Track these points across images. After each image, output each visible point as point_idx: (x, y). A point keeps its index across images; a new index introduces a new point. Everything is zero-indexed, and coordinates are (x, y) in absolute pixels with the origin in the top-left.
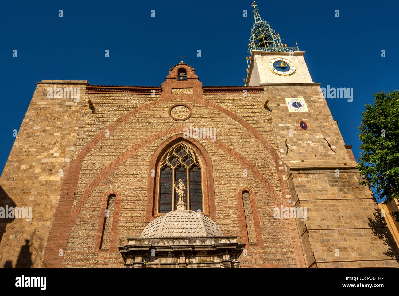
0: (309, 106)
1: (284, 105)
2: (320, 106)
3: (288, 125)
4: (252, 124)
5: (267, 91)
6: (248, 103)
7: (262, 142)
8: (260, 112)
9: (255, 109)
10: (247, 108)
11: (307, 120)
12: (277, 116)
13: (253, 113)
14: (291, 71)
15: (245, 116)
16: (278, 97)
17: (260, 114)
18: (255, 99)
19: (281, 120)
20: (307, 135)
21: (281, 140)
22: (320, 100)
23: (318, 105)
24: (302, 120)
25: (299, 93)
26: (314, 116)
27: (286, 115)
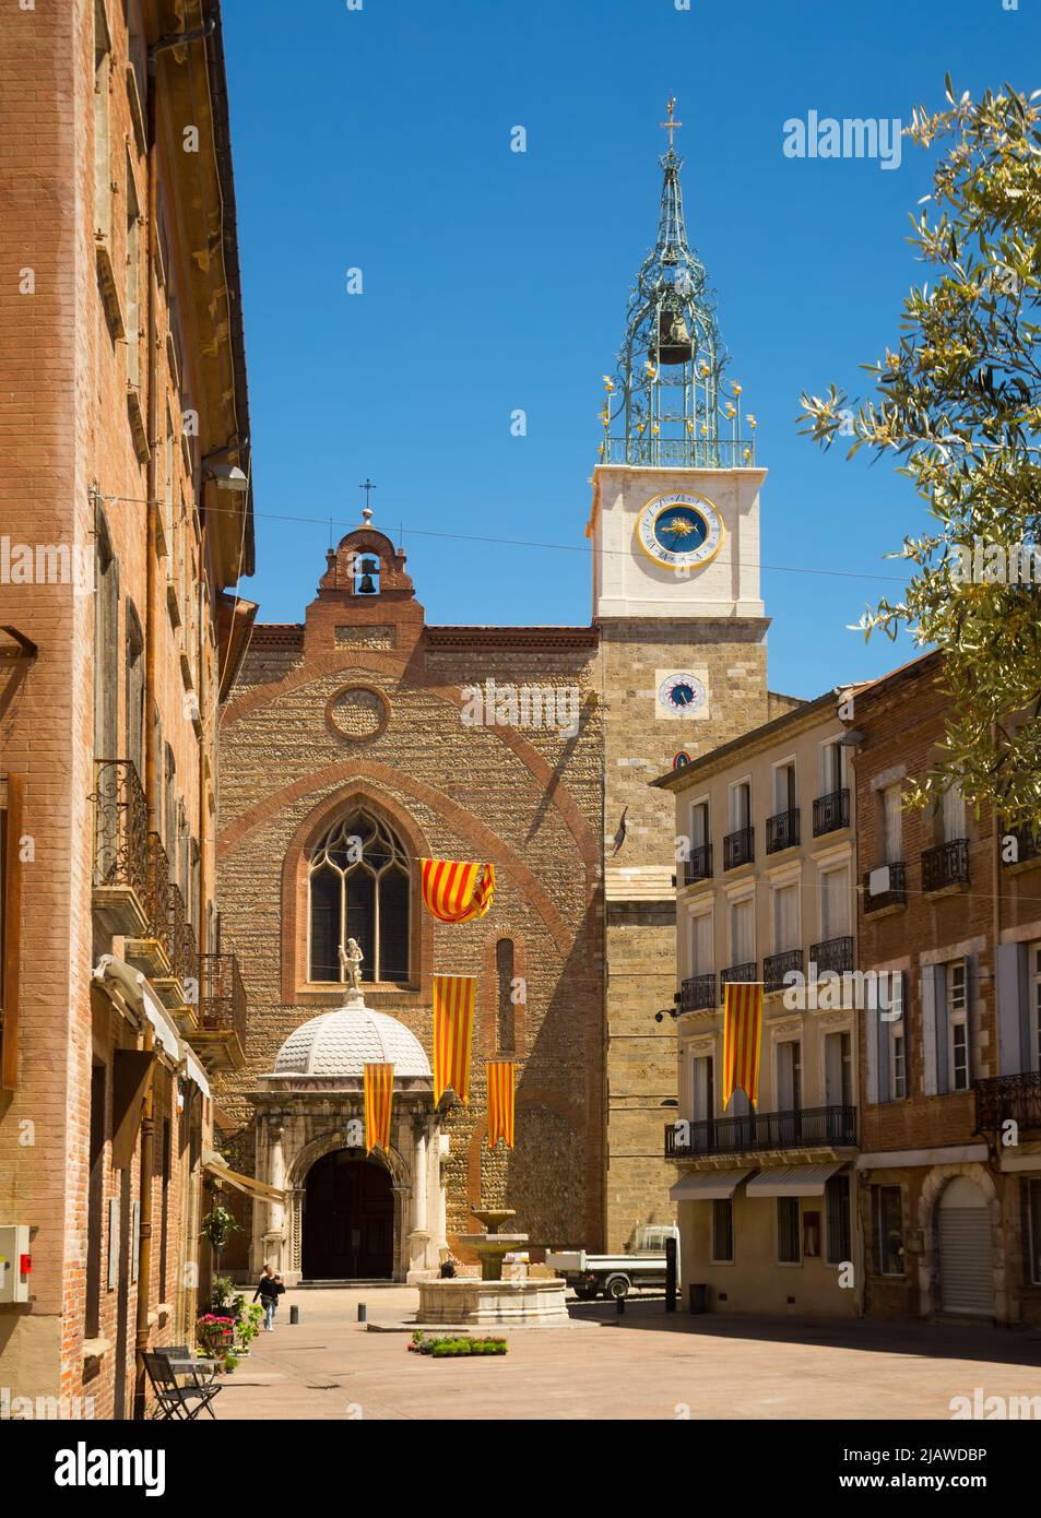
0: (716, 698)
1: (647, 696)
2: (744, 701)
3: (643, 762)
11: (694, 742)
12: (620, 733)
14: (704, 551)
16: (637, 666)
19: (628, 747)
21: (614, 807)
22: (750, 680)
23: (743, 694)
24: (683, 747)
25: (699, 651)
26: (718, 734)
27: (644, 731)
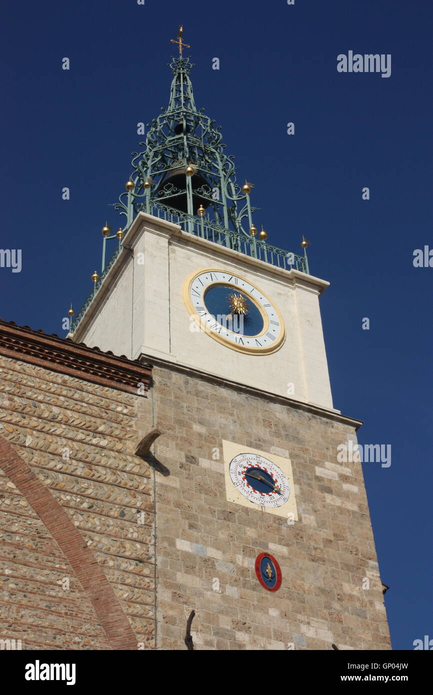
0: (304, 498)
1: (213, 469)
2: (341, 510)
3: (212, 552)
4: (71, 512)
5: (162, 391)
6: (76, 415)
7: (96, 601)
8: (116, 469)
9: (98, 450)
10: (69, 436)
11: (284, 550)
12: (178, 505)
13: (89, 464)
14: (263, 340)
15: (51, 470)
16: (197, 428)
17: (114, 478)
18: (107, 408)
19: (191, 526)
20: (274, 613)
21: (172, 608)
22: (346, 487)
23: (338, 502)
24: (267, 547)
25: (277, 434)
26: (313, 544)
27: (213, 512)
